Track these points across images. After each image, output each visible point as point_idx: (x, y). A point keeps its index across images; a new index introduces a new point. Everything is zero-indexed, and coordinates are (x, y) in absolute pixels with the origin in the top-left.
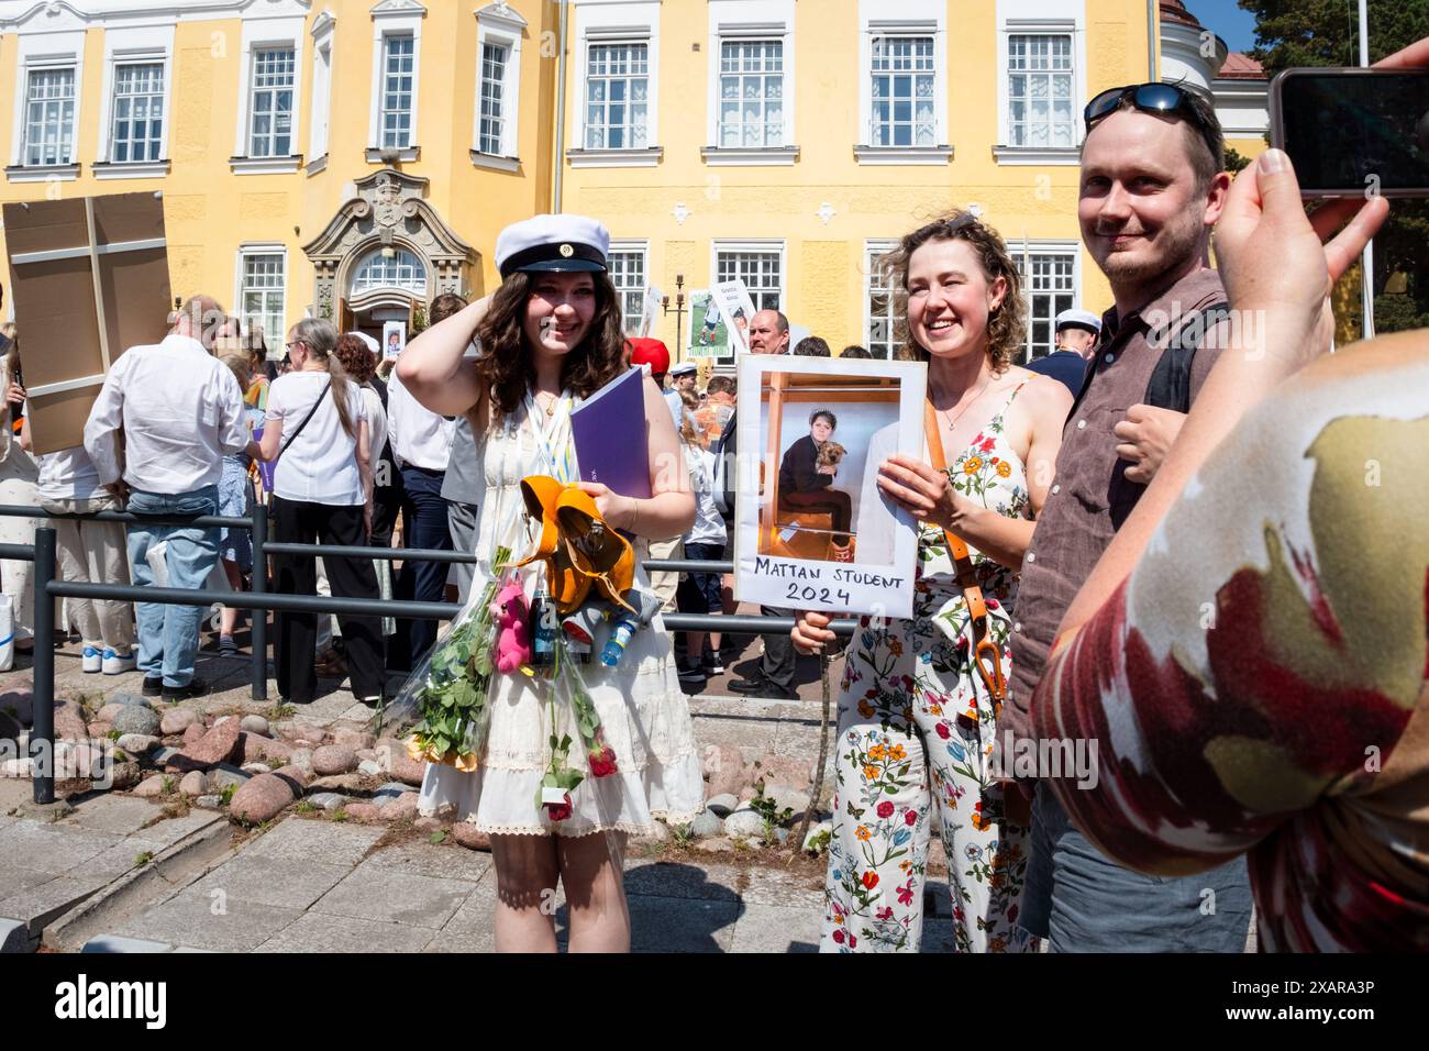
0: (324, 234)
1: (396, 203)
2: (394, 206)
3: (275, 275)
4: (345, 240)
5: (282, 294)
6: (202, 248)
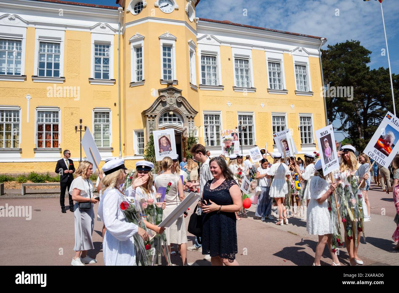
0: (152, 106)
1: (173, 97)
2: (172, 98)
4: (157, 109)
6: (79, 109)
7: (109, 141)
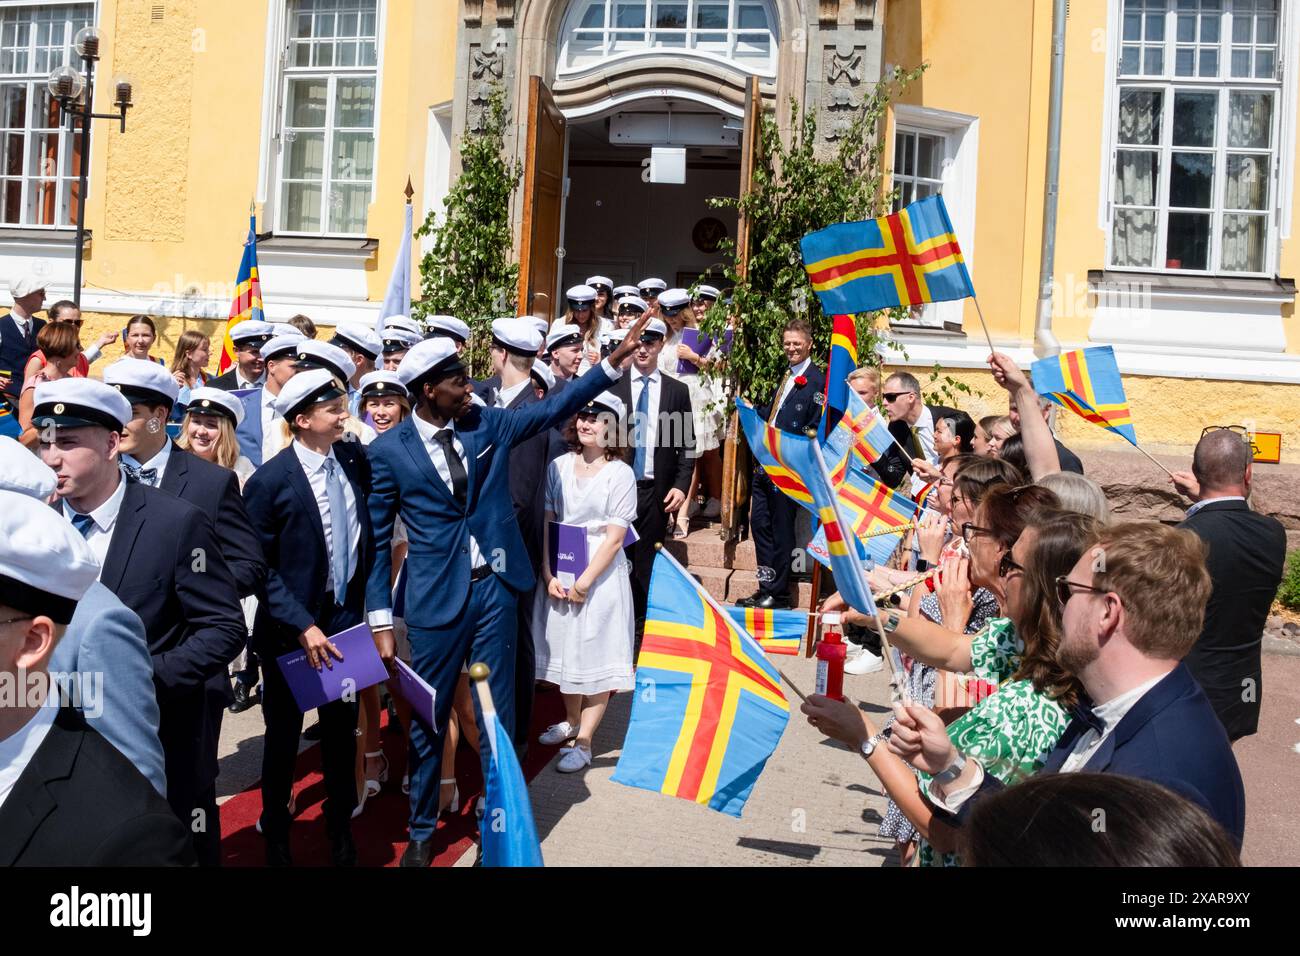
3: (358, 39)
5: (372, 83)
7: (367, 189)
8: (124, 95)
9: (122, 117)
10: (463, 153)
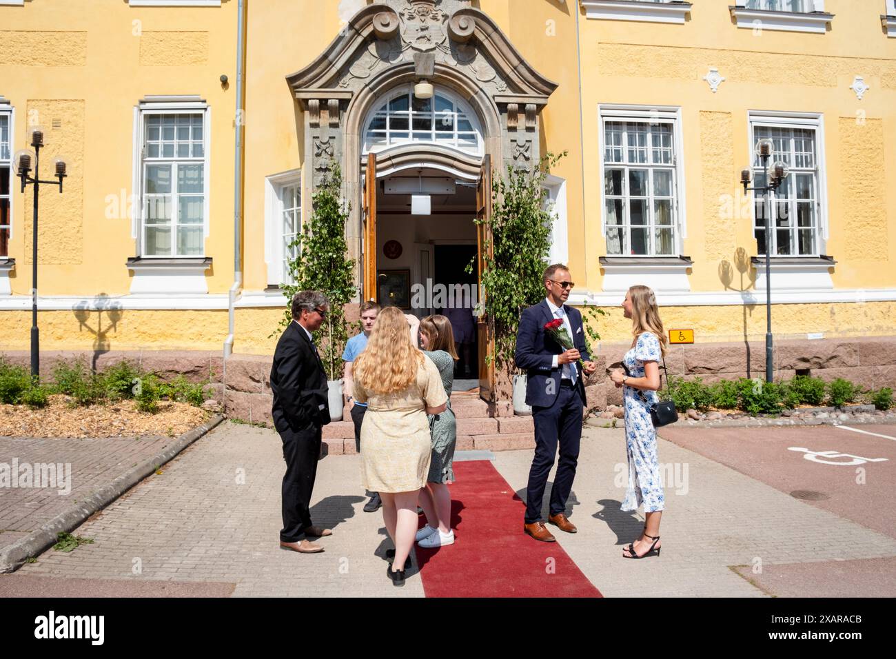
0: (325, 56)
1: (434, 18)
2: (429, 23)
3: (190, 142)
4: (354, 70)
5: (200, 168)
6: (81, 104)
7: (201, 230)
8: (61, 171)
9: (60, 183)
10: (314, 198)
